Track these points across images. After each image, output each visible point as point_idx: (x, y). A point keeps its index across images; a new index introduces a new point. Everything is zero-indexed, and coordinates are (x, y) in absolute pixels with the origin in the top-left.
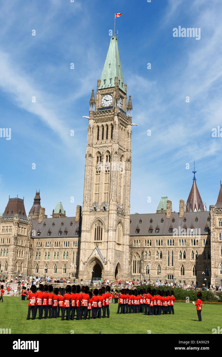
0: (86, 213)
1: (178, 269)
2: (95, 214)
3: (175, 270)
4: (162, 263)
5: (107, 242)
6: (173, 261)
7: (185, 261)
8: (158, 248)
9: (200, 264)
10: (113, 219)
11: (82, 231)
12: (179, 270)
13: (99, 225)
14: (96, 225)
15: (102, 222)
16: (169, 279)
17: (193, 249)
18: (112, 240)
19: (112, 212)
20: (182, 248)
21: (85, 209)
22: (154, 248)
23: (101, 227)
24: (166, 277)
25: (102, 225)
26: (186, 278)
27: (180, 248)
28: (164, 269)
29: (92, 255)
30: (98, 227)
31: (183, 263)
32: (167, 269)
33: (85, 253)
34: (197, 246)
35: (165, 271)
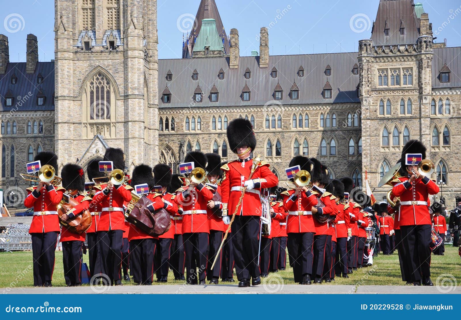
0: (66, 55)
2: (90, 57)
5: (126, 123)
8: (217, 135)
10: (139, 69)
11: (59, 98)
13: (100, 83)
14: (92, 83)
15: (110, 77)
17: (297, 136)
18: (137, 119)
19: (136, 53)
20: (273, 134)
21: (63, 46)
22: (208, 135)
23: (105, 90)
25: (108, 83)
27: (269, 134)
29: (87, 154)
30: (97, 88)
33: (71, 148)
34: (307, 129)
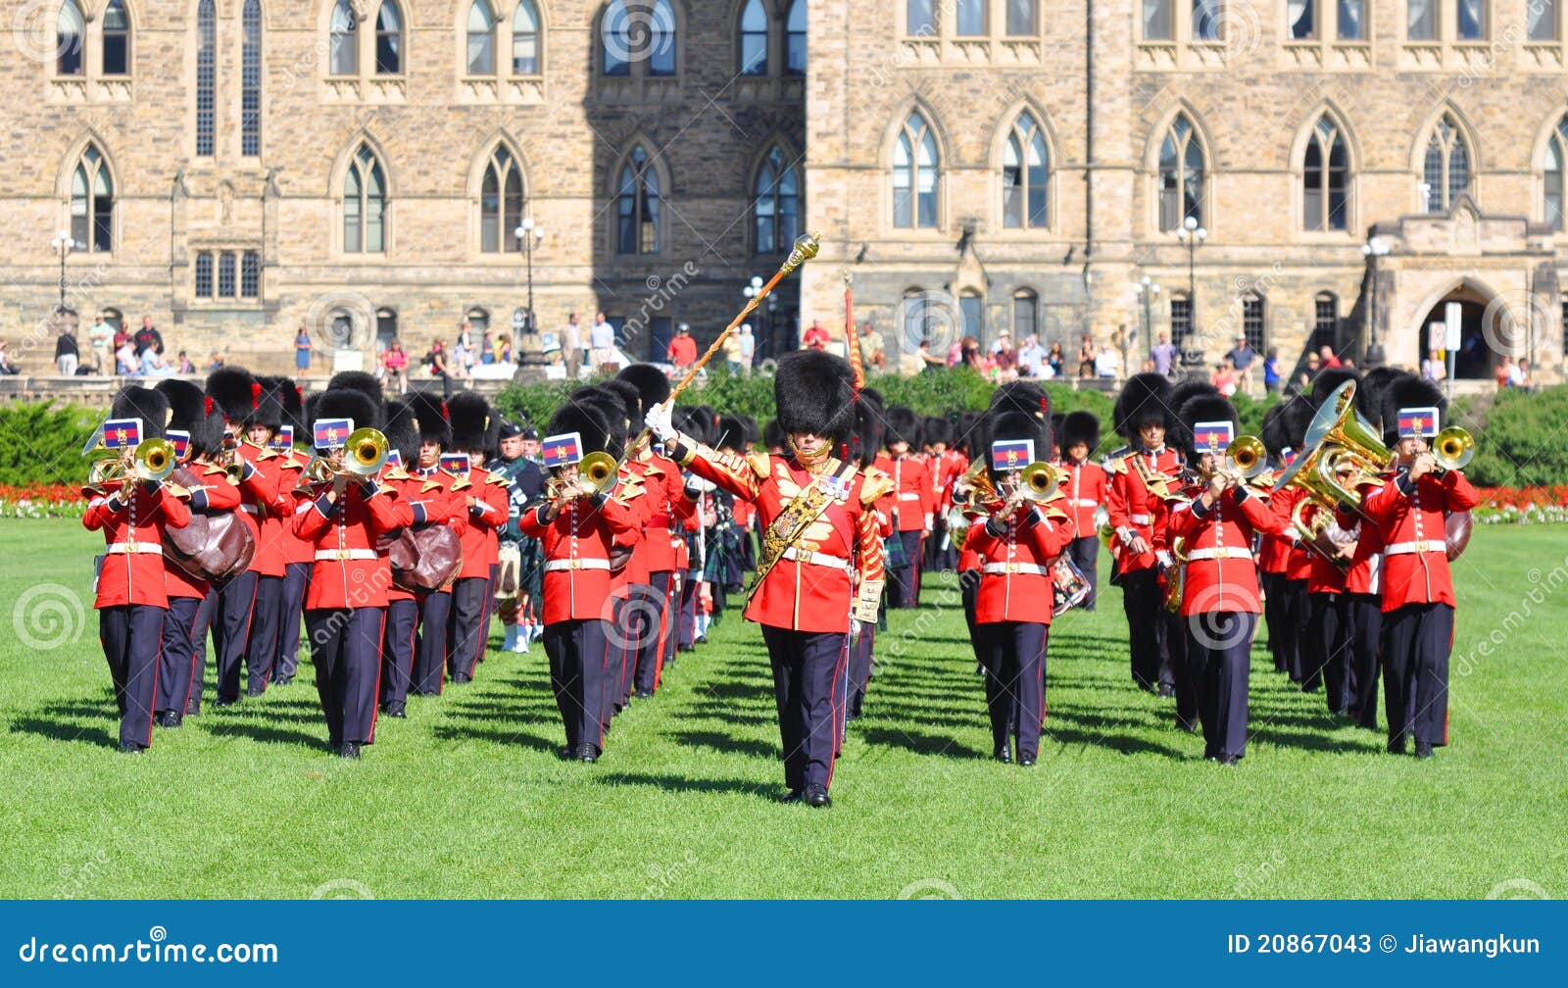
1: (314, 183)
3: (277, 194)
4: (132, 125)
6: (251, 100)
7: (394, 96)
9: (569, 129)
12: (327, 197)
16: (203, 287)
24: (178, 273)
26: (409, 274)
28: (152, 190)
31: (373, 126)
32: (190, 183)
35: (165, 209)
